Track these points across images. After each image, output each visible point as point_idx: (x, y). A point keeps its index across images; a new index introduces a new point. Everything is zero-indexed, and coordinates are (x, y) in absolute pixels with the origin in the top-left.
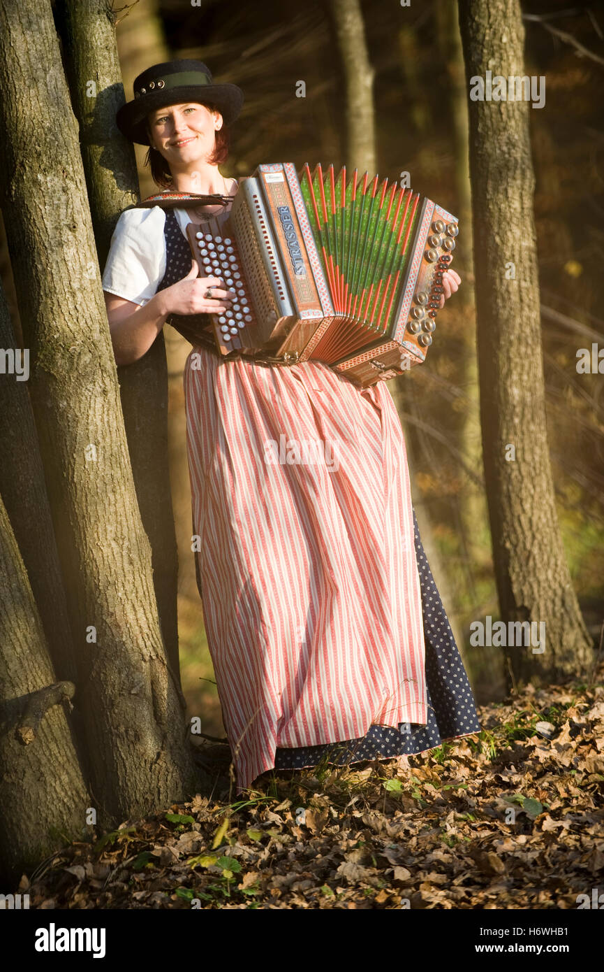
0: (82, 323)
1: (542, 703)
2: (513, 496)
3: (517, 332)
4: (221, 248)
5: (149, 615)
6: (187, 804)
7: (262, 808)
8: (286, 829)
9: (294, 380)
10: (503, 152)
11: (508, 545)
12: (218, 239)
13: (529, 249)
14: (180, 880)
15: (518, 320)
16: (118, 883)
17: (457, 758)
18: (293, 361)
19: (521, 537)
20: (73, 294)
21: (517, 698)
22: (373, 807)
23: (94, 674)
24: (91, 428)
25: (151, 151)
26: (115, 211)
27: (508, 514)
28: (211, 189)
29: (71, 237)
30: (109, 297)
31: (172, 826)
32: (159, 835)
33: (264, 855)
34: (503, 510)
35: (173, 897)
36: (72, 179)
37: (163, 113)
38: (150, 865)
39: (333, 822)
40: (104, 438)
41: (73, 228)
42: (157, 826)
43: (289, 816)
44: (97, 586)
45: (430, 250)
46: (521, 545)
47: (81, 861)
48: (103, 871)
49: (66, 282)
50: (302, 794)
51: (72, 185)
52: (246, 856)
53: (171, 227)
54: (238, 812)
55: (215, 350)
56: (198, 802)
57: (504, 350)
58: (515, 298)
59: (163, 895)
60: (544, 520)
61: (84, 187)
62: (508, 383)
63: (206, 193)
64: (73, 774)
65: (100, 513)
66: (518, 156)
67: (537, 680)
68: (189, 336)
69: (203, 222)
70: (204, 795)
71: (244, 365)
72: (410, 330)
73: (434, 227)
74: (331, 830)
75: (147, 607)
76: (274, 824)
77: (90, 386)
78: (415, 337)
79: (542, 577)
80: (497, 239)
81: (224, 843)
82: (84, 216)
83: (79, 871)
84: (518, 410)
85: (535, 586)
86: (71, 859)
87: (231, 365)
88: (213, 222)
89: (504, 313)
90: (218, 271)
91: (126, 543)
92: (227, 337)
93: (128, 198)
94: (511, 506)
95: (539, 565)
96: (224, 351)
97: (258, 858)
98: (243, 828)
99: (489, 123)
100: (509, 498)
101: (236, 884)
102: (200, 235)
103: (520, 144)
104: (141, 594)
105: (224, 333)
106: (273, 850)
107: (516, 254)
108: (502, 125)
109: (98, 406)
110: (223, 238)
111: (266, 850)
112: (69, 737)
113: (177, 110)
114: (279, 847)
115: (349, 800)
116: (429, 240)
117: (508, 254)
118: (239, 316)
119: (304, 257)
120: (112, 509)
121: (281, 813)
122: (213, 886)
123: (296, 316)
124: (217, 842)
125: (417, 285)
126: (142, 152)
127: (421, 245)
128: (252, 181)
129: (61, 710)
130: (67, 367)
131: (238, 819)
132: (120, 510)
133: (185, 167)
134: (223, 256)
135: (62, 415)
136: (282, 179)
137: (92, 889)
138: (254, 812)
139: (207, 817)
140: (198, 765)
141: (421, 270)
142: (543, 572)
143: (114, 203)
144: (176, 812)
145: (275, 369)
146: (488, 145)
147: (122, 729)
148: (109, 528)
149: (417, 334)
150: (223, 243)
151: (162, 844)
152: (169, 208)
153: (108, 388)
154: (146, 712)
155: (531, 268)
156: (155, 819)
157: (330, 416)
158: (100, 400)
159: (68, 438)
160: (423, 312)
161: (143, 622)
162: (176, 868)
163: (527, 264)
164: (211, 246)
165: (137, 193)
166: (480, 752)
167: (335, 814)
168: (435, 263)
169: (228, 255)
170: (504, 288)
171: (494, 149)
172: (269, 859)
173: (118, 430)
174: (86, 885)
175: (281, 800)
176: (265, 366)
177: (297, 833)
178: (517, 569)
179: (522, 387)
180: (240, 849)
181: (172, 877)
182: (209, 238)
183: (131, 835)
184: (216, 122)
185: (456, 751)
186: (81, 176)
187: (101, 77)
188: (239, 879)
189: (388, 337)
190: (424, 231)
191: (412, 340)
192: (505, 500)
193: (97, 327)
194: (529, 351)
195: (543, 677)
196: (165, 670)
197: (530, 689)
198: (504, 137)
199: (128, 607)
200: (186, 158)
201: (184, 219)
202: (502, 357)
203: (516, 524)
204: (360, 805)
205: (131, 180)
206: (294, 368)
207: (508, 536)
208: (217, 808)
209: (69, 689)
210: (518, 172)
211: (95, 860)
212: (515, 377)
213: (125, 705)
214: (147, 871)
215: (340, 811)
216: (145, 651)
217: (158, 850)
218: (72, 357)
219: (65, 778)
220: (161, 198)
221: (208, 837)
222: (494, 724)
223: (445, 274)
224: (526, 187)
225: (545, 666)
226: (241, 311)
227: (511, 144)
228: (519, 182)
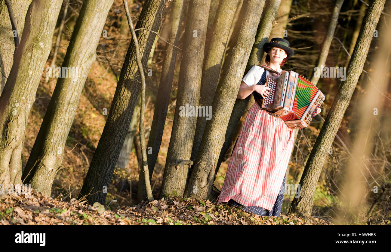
0: (234, 85)
1: (294, 219)
2: (311, 171)
3: (329, 135)
4: (273, 84)
5: (217, 156)
6: (205, 201)
7: (221, 210)
8: (224, 217)
9: (275, 121)
10: (345, 95)
11: (304, 181)
12: (273, 82)
13: (340, 118)
14: (196, 215)
15: (331, 133)
16: (183, 209)
17: (269, 220)
18: (277, 116)
19: (308, 181)
20: (235, 77)
21: (289, 215)
22: (246, 221)
23: (199, 162)
24: (224, 108)
25: (268, 55)
26: (253, 64)
27: (307, 175)
28: (276, 70)
29: (241, 65)
30: (242, 82)
31: (200, 203)
32: (196, 204)
33: (217, 219)
34: (307, 173)
35: (193, 218)
36: (247, 53)
37: (275, 48)
38: (191, 209)
39: (235, 220)
40: (226, 112)
41: (242, 63)
42: (197, 202)
43: (226, 214)
44: (209, 144)
45: (316, 102)
46: (307, 183)
47: (177, 201)
48: (180, 205)
49: (235, 74)
50: (232, 211)
51: (246, 54)
52: (213, 218)
53: (264, 74)
54: (216, 208)
55: (260, 106)
56: (208, 202)
57: (324, 138)
58: (332, 128)
59: (191, 216)
60: (315, 180)
61: (249, 56)
62: (322, 146)
63: (275, 70)
64: (184, 182)
65: (217, 128)
66: (348, 97)
67: (296, 214)
68: (256, 99)
69: (272, 76)
70: (210, 200)
71: (265, 112)
72: (305, 119)
73: (319, 97)
74: (234, 222)
75: (217, 154)
76: (222, 214)
77: (229, 99)
78: (306, 121)
79: (308, 192)
80: (335, 113)
81: (209, 212)
82: (246, 62)
83: (175, 203)
84: (321, 153)
85: (305, 193)
86: (175, 199)
87: (263, 110)
88: (274, 77)
89: (328, 130)
90: (270, 87)
91: (220, 137)
92: (265, 104)
93: (258, 63)
94: (309, 173)
95: (309, 189)
96: (263, 106)
97: (215, 219)
98: (215, 211)
99: (345, 87)
100: (310, 171)
101: (208, 222)
102: (270, 79)
103: (350, 95)
104: (217, 150)
105: (264, 103)
106: (219, 220)
107: (337, 118)
108: (348, 89)
109: (228, 104)
110: (275, 82)
111: (218, 219)
112: (187, 174)
113: (279, 49)
114: (221, 220)
115: (241, 217)
116: (317, 99)
117: (336, 117)
118: (270, 101)
119: (291, 95)
120: (220, 128)
121: (225, 213)
122: (203, 220)
123: (283, 107)
124: (208, 211)
125: (311, 109)
126: (266, 54)
127: (314, 100)
128: (288, 73)
129: (188, 167)
130: (226, 93)
131: (215, 209)
132: (222, 130)
133: (274, 62)
134: (273, 86)
135: (219, 103)
136: (295, 76)
137: (176, 208)
138: (219, 209)
139: (208, 205)
140: (212, 193)
141: (312, 106)
142: (309, 191)
143: (254, 62)
144: (202, 201)
145: (272, 116)
146: (342, 92)
147: (199, 177)
148: (217, 132)
149: (307, 121)
150: (274, 83)
151: (196, 206)
152: (265, 70)
153: (232, 101)
154: (206, 176)
155: (339, 123)
156: (197, 200)
157: (279, 133)
158: (229, 103)
159: (218, 108)
160: (310, 116)
161: (215, 156)
162: (196, 213)
163: (339, 122)
164: (271, 82)
165: (260, 63)
166: (275, 222)
167: (237, 219)
168: (316, 105)
169: (274, 86)
170: (331, 124)
171: (343, 93)
172: (218, 221)
173: (230, 112)
174: (176, 206)
175: (226, 210)
176: (270, 114)
177: (226, 218)
178: (303, 188)
179: (324, 148)
180: (212, 215)
181: (195, 214)
182: (271, 80)
183: (190, 201)
184: (285, 56)
185: (270, 219)
186: (250, 53)
187: (264, 35)
188: (209, 221)
189: (300, 119)
190: (316, 97)
191: (305, 122)
192: (308, 171)
193: (237, 87)
194: (330, 141)
195: (297, 214)
196: (215, 169)
197: (293, 215)
198: (347, 92)
199: (213, 152)
200: (275, 61)
201: (268, 73)
202: (323, 139)
203: (308, 178)
204: (243, 219)
205: (260, 60)
206: (276, 118)
207: (305, 180)
208: (211, 205)
209: (192, 163)
210: (346, 101)
211: (180, 202)
212: (324, 145)
213: (202, 172)
214: (190, 210)
215: (238, 218)
216: (212, 163)
217: (194, 207)
218: (228, 91)
219: (182, 182)
220: (265, 66)
221: (207, 209)
222: (281, 218)
223: (318, 109)
224: (347, 105)
225: (299, 212)
226: (271, 100)
227: (348, 94)
228: (345, 103)
